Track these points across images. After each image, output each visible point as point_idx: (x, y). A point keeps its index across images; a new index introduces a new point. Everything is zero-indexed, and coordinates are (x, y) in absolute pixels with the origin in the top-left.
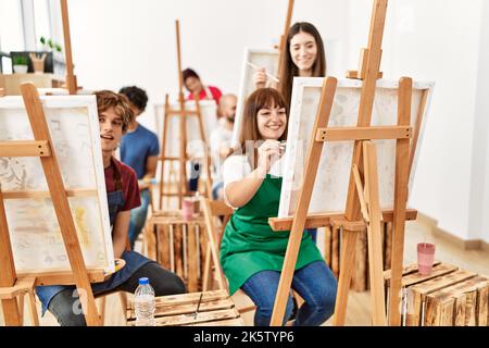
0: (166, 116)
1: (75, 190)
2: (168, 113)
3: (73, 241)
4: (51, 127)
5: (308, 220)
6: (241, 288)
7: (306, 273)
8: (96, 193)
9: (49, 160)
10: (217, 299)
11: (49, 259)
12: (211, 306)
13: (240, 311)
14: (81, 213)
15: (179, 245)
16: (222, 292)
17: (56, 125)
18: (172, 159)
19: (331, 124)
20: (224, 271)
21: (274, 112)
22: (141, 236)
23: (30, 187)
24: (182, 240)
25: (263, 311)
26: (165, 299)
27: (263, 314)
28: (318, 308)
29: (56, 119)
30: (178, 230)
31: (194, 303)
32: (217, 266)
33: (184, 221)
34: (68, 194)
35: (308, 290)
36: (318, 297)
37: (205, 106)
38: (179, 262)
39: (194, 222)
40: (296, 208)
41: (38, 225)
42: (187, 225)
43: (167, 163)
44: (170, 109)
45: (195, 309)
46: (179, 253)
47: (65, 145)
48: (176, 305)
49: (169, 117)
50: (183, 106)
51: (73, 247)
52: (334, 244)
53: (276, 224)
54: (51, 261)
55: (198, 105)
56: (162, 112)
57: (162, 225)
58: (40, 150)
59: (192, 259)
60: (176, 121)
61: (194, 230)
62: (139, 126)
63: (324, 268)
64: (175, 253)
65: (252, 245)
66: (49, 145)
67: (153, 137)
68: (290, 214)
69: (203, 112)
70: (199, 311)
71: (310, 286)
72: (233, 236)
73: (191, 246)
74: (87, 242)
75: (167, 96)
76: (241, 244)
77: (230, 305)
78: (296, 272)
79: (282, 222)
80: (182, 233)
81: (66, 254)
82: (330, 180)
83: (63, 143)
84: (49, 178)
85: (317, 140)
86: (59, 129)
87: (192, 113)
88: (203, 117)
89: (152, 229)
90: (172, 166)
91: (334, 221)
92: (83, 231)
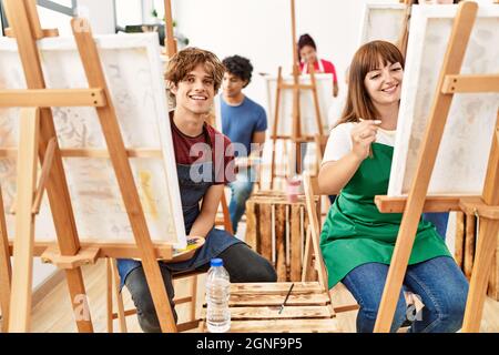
0: (279, 90)
1: (137, 150)
2: (281, 87)
3: (135, 209)
4: (108, 74)
5: (429, 201)
6: (342, 281)
7: (426, 269)
8: (160, 154)
9: (105, 109)
10: (311, 292)
11: (115, 229)
12: (301, 300)
13: (337, 310)
14: (146, 180)
15: (281, 228)
16: (319, 286)
17: (115, 71)
18: (285, 138)
21: (385, 71)
23: (91, 145)
24: (285, 222)
25: (367, 312)
26: (249, 287)
27: (367, 316)
28: (441, 315)
29: (115, 64)
30: (281, 210)
31: (282, 294)
32: (317, 253)
33: (288, 202)
34: (129, 154)
35: (428, 291)
36: (443, 302)
37: (320, 80)
38: (281, 247)
39: (299, 204)
40: (412, 185)
41: (102, 189)
42: (290, 206)
43: (279, 142)
44: (284, 83)
45: (281, 301)
46: (282, 237)
47: (126, 96)
48: (261, 295)
49: (281, 93)
50: (296, 81)
51: (136, 216)
52: (468, 239)
53: (384, 204)
54: (118, 231)
55: (313, 79)
57: (264, 205)
58: (95, 99)
59: (294, 244)
60: (289, 97)
61: (299, 212)
62: (246, 98)
64: (277, 237)
65: (357, 229)
66: (105, 93)
68: (403, 192)
69: (318, 85)
70: (286, 305)
71: (432, 286)
72: (337, 217)
73: (295, 231)
74: (154, 212)
75: (280, 69)
77: (324, 301)
79: (393, 202)
80: (284, 215)
81: (129, 224)
82: (461, 150)
83: (124, 93)
84: (107, 133)
85: (444, 91)
86: (118, 76)
87: (307, 87)
88: (318, 91)
89: (253, 209)
90: (285, 145)
91: (468, 205)
92: (150, 198)
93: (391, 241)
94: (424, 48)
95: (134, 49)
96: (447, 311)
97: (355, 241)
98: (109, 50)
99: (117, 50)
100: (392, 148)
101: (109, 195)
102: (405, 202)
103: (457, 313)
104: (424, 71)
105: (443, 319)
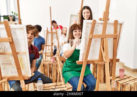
0: (47, 34)
1: (20, 52)
2: (48, 33)
3: (19, 67)
4: (13, 34)
5: (88, 62)
6: (68, 82)
8: (26, 53)
9: (12, 43)
10: (61, 85)
11: (12, 73)
12: (59, 87)
14: (21, 59)
15: (50, 70)
16: (63, 83)
18: (49, 46)
19: (94, 33)
20: (63, 77)
21: (78, 31)
22: (39, 67)
23: (6, 51)
24: (51, 68)
25: (75, 88)
28: (90, 87)
29: (14, 31)
30: (50, 65)
31: (54, 86)
32: (61, 75)
33: (52, 63)
34: (17, 53)
35: (87, 82)
36: (91, 84)
38: (50, 75)
39: (55, 63)
40: (84, 58)
41: (9, 63)
42: (53, 64)
43: (47, 47)
46: (51, 72)
47: (17, 39)
48: (49, 86)
49: (48, 34)
50: (52, 31)
51: (19, 69)
53: (78, 62)
54: (13, 73)
55: (56, 31)
56: (46, 32)
57: (46, 64)
58: (9, 40)
59: (54, 74)
60: (50, 35)
61: (55, 65)
63: (92, 76)
64: (49, 72)
65: (71, 69)
66: (12, 39)
67: (43, 39)
68: (82, 60)
69: (57, 32)
70: (56, 88)
73: (54, 70)
74: (23, 68)
75: (47, 28)
76: (68, 69)
77: (65, 86)
78: (84, 77)
81: (17, 71)
82: (94, 50)
83: (16, 38)
84: (12, 48)
85: (90, 38)
86: (15, 34)
87: (54, 33)
88: (57, 34)
89: (43, 65)
90: (49, 48)
91: (95, 62)
92: (22, 64)
93: (80, 71)
94: (86, 29)
95: (20, 28)
96: (92, 86)
97: (70, 72)
98: (13, 28)
99: (15, 28)
100: (80, 50)
101: (11, 64)
102: (83, 62)
103: (94, 87)
104: (86, 33)
105: (91, 88)
